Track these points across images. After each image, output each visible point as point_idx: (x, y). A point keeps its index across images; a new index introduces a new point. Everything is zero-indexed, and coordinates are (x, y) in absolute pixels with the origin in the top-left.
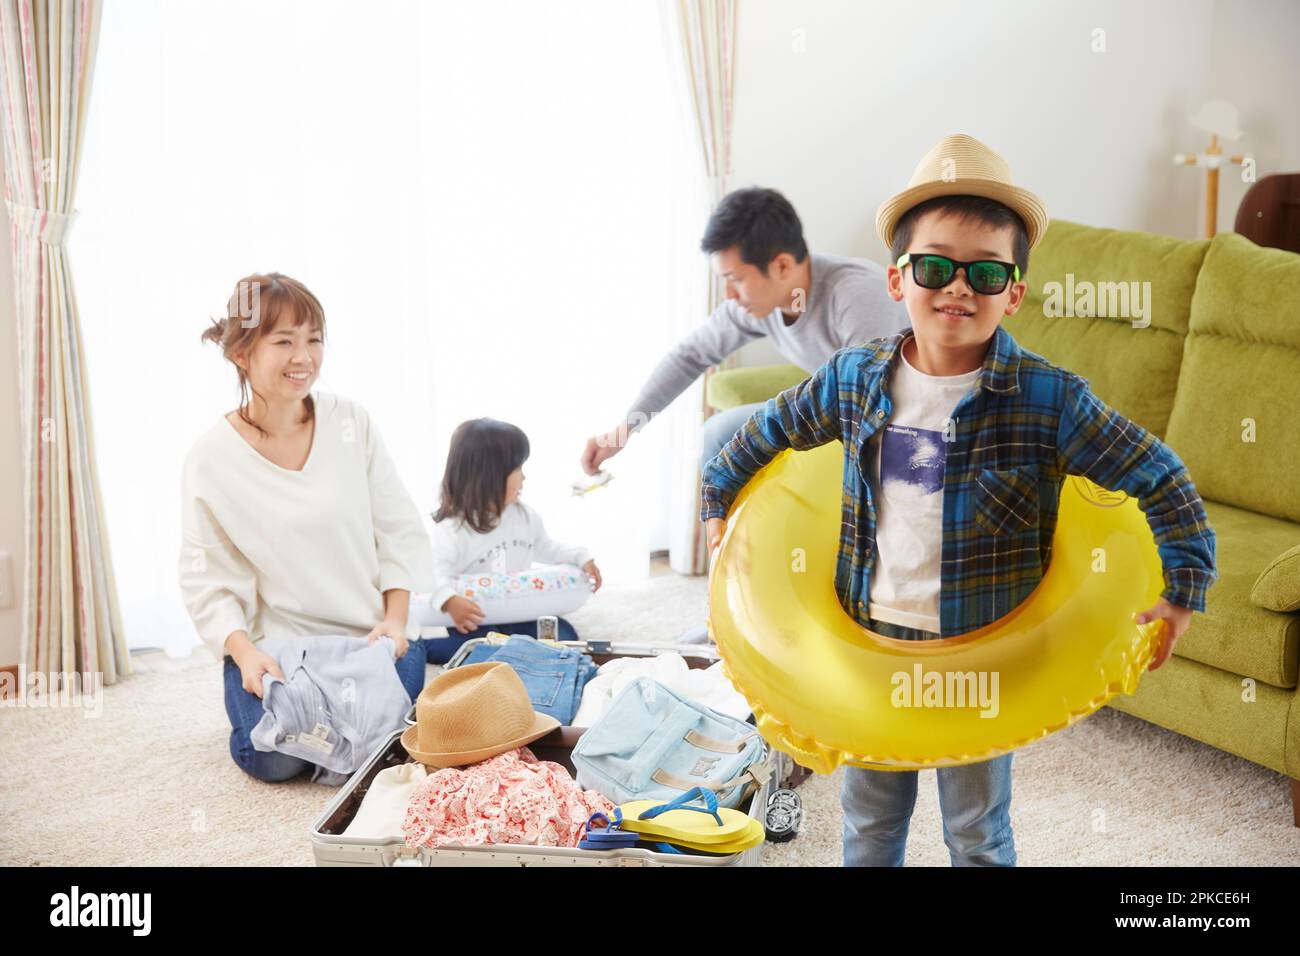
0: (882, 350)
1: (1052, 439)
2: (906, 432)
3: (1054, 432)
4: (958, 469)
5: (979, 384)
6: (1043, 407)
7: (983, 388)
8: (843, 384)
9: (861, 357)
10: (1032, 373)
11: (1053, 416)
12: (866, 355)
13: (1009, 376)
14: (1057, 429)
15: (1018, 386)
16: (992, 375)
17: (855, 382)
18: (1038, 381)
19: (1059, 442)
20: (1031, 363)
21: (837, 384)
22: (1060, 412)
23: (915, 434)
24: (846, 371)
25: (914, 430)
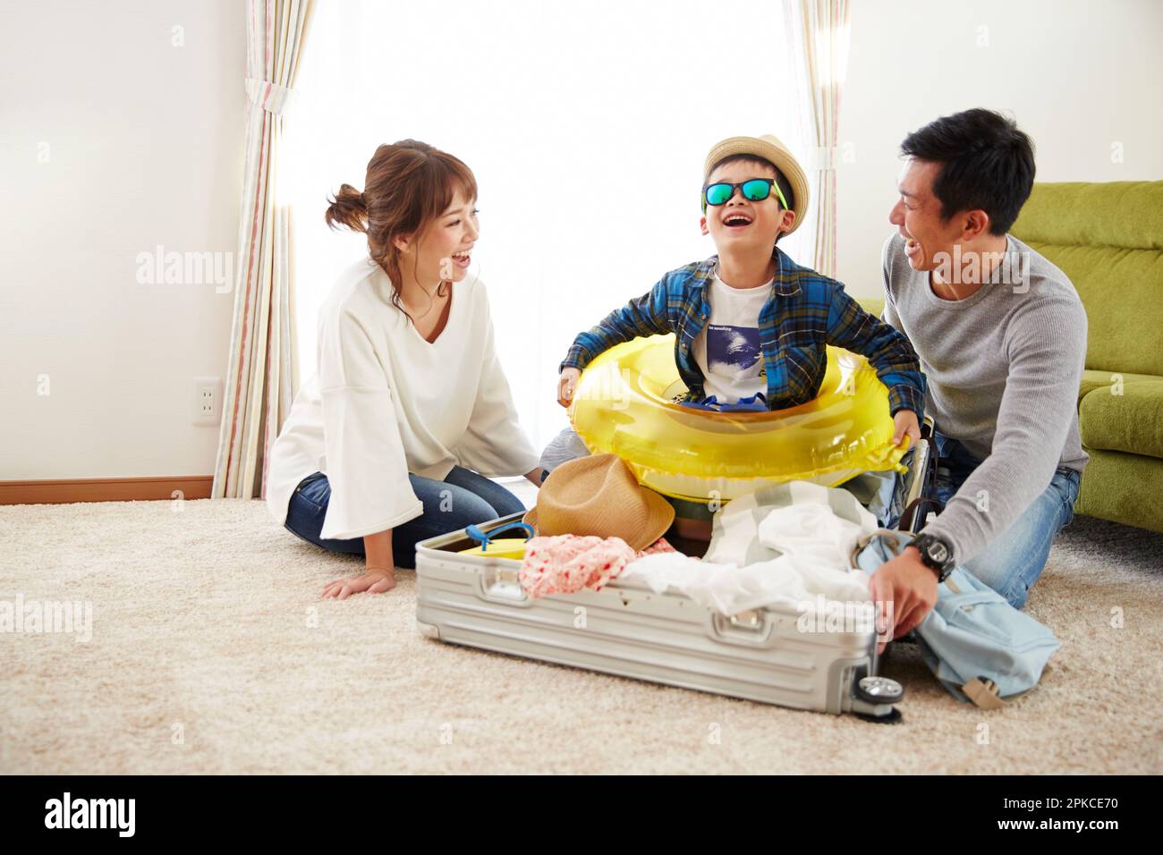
0: (699, 271)
1: (823, 326)
2: (723, 329)
3: (825, 321)
4: (772, 353)
5: (773, 292)
6: (818, 304)
7: (777, 295)
8: (673, 295)
9: (684, 276)
10: (807, 281)
11: (824, 310)
12: (688, 275)
13: (793, 284)
14: (827, 318)
15: (800, 289)
16: (781, 285)
17: (681, 293)
18: (812, 286)
19: (828, 327)
20: (806, 274)
21: (667, 296)
22: (829, 306)
23: (730, 329)
24: (674, 287)
25: (729, 327)
